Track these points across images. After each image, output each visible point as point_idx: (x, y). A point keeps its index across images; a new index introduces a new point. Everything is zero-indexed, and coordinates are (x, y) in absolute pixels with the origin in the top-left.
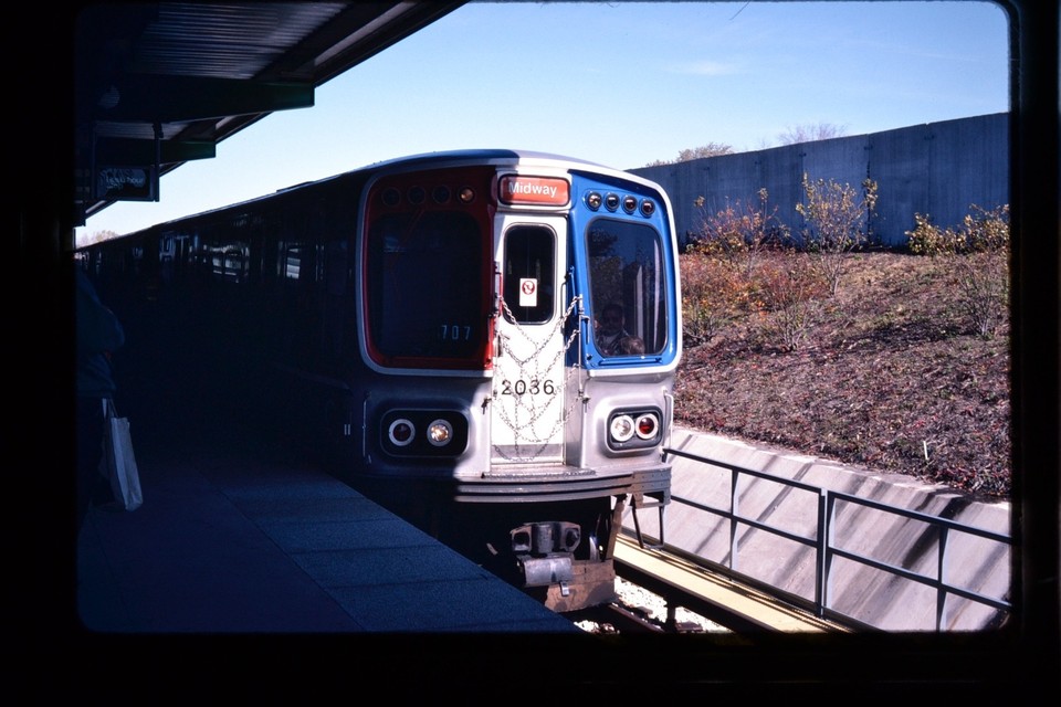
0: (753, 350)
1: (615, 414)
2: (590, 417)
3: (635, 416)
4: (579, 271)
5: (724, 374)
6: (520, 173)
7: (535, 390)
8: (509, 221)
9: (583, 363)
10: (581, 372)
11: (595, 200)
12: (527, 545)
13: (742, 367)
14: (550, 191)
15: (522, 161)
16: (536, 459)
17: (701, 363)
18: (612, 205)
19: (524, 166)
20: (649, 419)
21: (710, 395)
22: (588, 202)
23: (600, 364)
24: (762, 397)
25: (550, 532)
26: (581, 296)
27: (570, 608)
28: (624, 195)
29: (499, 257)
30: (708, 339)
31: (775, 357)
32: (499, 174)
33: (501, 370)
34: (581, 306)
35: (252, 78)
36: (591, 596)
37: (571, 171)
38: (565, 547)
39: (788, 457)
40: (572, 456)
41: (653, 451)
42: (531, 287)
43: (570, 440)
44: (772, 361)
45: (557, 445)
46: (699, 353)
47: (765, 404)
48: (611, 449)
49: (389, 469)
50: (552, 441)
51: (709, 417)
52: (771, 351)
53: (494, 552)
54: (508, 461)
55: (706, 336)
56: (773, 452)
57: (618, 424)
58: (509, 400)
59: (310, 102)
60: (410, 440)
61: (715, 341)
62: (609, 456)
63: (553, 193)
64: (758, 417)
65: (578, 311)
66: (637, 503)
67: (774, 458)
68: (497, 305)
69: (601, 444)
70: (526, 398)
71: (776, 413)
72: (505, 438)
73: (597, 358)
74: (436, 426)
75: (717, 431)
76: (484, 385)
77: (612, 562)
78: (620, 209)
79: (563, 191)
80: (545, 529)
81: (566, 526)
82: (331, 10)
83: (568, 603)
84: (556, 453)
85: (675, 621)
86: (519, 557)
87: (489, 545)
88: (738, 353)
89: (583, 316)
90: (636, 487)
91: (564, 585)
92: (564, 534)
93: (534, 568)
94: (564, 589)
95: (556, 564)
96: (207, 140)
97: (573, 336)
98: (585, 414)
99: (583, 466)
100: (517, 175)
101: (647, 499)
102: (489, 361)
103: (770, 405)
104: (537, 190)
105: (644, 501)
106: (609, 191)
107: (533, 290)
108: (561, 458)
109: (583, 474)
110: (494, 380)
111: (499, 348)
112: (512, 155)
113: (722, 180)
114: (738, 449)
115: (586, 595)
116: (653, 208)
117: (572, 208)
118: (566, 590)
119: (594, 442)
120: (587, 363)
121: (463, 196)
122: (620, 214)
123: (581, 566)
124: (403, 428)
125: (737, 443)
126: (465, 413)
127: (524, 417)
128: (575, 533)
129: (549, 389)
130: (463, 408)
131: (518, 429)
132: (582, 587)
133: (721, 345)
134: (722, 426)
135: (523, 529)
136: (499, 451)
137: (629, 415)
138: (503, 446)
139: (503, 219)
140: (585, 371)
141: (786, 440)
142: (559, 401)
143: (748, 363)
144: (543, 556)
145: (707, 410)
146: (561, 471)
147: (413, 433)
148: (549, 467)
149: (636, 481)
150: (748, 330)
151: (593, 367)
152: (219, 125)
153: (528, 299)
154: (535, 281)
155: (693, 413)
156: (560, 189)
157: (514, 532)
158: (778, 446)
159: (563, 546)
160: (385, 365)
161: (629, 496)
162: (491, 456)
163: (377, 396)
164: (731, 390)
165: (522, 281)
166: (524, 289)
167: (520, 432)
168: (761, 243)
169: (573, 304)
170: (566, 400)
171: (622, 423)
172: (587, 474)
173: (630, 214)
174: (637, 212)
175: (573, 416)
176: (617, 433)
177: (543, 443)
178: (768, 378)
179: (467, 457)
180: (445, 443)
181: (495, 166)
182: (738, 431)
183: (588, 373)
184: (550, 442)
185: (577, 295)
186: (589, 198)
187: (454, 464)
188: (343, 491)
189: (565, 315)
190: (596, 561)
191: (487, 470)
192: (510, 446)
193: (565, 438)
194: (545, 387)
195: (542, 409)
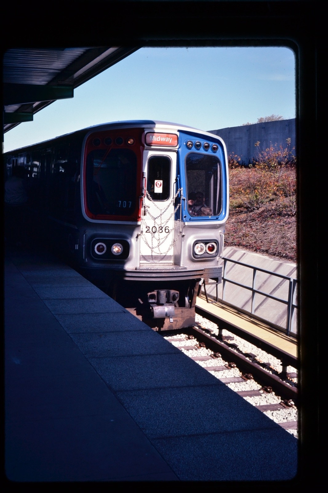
0: (277, 214)
1: (196, 243)
2: (185, 243)
3: (206, 244)
4: (182, 177)
5: (263, 225)
6: (156, 131)
7: (161, 231)
8: (151, 153)
9: (182, 219)
10: (182, 223)
11: (190, 144)
12: (155, 299)
13: (271, 222)
14: (169, 140)
15: (157, 126)
16: (161, 262)
17: (253, 220)
18: (198, 146)
19: (158, 128)
20: (212, 245)
21: (256, 235)
22: (186, 145)
23: (190, 220)
24: (279, 236)
25: (165, 294)
26: (182, 189)
27: (175, 328)
28: (204, 142)
29: (146, 170)
30: (258, 209)
31: (287, 218)
32: (146, 132)
33: (145, 222)
34: (182, 193)
35: (47, 84)
36: (185, 323)
37: (179, 131)
38: (172, 301)
39: (287, 264)
40: (177, 262)
41: (214, 259)
42: (160, 184)
43: (176, 253)
44: (285, 220)
45: (171, 256)
46: (253, 215)
47: (280, 239)
48: (194, 258)
49: (95, 265)
50: (169, 254)
51: (254, 245)
52: (286, 215)
53: (142, 302)
54: (148, 262)
55: (257, 207)
56: (280, 262)
57: (198, 247)
58: (149, 236)
59: (72, 96)
60: (104, 252)
61: (261, 210)
62: (193, 261)
63: (171, 141)
64: (276, 246)
65: (181, 195)
66: (206, 283)
67: (281, 264)
68: (144, 192)
69: (190, 256)
70: (156, 234)
71: (284, 244)
72: (146, 252)
73: (189, 217)
74: (116, 246)
75: (257, 251)
76: (137, 228)
77: (194, 308)
78: (202, 149)
79: (175, 140)
80: (163, 293)
81: (172, 292)
82: (79, 52)
83: (174, 326)
84: (170, 259)
85: (222, 335)
86: (151, 305)
87: (139, 300)
88: (270, 215)
89: (183, 198)
90: (206, 275)
91: (171, 318)
92: (171, 295)
93: (158, 310)
94: (171, 319)
95: (167, 309)
96: (30, 113)
97: (178, 207)
98: (183, 242)
99: (181, 265)
100: (154, 133)
101: (211, 281)
102: (139, 217)
103: (283, 240)
104: (163, 139)
105: (209, 282)
106: (197, 140)
107: (161, 185)
108: (172, 262)
109: (181, 269)
110: (141, 226)
111: (145, 211)
112: (152, 123)
113: (270, 133)
114: (265, 260)
115: (182, 323)
116: (217, 148)
117: (179, 148)
118: (172, 320)
119: (187, 255)
120: (184, 219)
121: (129, 142)
122: (202, 151)
123: (180, 310)
124: (101, 247)
125: (265, 257)
126: (129, 241)
127: (155, 243)
128: (176, 295)
129: (167, 231)
130: (128, 238)
131: (153, 248)
132: (181, 319)
133: (263, 212)
134: (260, 249)
135: (153, 293)
136: (144, 258)
137: (203, 243)
138: (146, 256)
139: (148, 153)
140: (183, 223)
141: (288, 256)
142: (171, 236)
143: (274, 220)
144: (162, 305)
145: (253, 241)
146: (171, 267)
147: (105, 249)
148: (166, 266)
149: (205, 272)
150: (277, 205)
151: (187, 221)
152: (34, 105)
153: (158, 189)
154: (161, 181)
155: (247, 243)
156: (173, 139)
157: (149, 294)
158: (283, 259)
159: (171, 301)
160: (92, 218)
161: (202, 279)
162: (140, 260)
163: (90, 232)
164: (266, 232)
165: (156, 181)
166: (156, 185)
167: (154, 250)
168: (286, 164)
169: (178, 192)
170: (175, 236)
171: (199, 246)
172: (183, 269)
173: (206, 151)
174: (210, 150)
175: (177, 243)
176: (197, 251)
177: (165, 254)
178: (282, 227)
179: (129, 260)
180: (119, 254)
181: (144, 128)
182: (266, 251)
183: (184, 224)
184: (167, 255)
185: (180, 188)
186: (187, 143)
187: (124, 263)
188: (74, 274)
189: (175, 197)
190: (187, 308)
191: (138, 266)
192: (149, 256)
193: (174, 253)
194: (165, 230)
195: (164, 240)
